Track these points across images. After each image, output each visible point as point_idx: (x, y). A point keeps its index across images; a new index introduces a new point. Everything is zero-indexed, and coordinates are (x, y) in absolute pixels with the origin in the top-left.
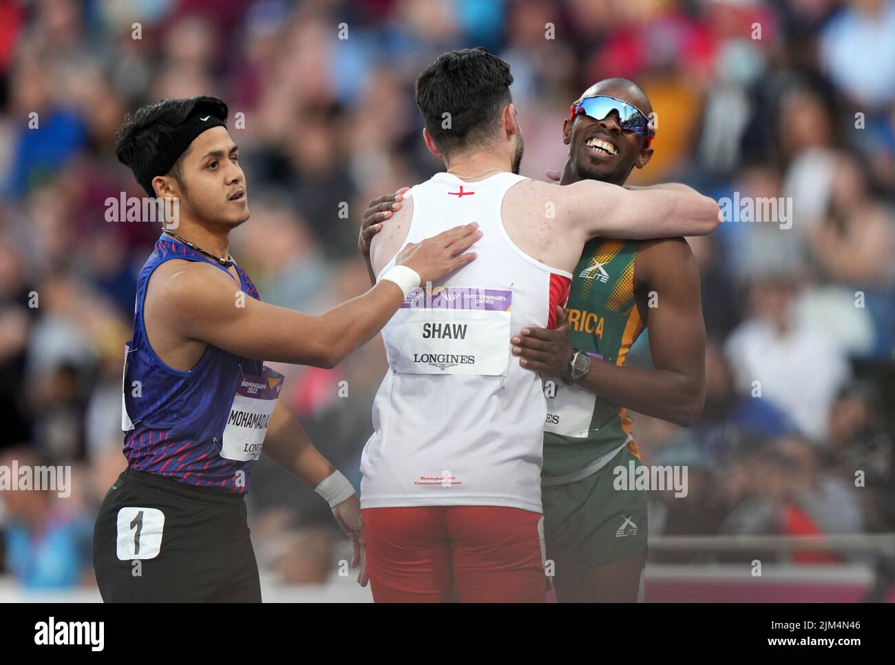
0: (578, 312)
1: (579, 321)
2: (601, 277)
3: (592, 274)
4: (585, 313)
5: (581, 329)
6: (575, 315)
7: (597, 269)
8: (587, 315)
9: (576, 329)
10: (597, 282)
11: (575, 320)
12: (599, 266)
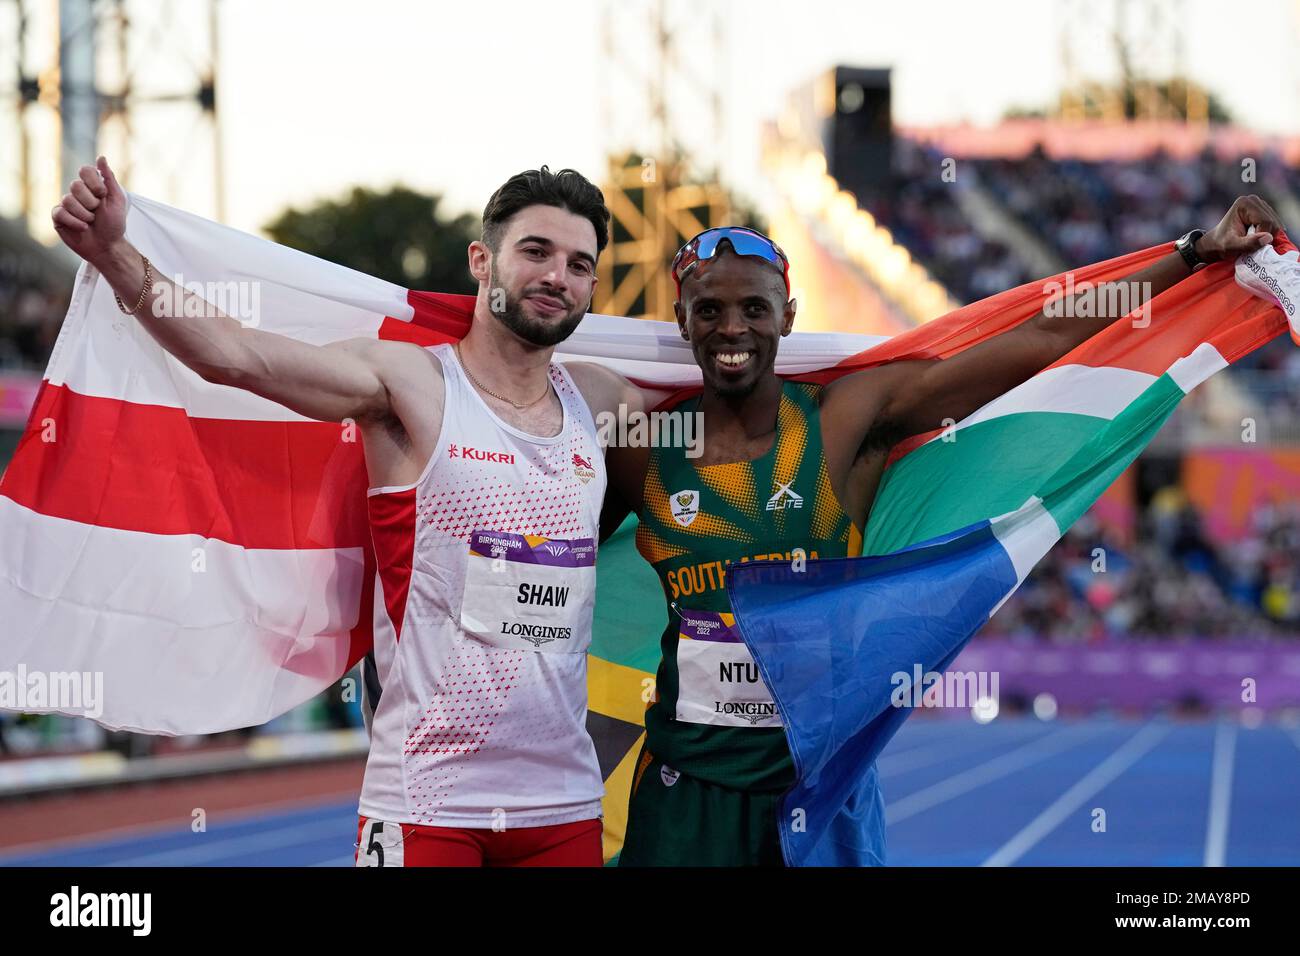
12: (785, 489)
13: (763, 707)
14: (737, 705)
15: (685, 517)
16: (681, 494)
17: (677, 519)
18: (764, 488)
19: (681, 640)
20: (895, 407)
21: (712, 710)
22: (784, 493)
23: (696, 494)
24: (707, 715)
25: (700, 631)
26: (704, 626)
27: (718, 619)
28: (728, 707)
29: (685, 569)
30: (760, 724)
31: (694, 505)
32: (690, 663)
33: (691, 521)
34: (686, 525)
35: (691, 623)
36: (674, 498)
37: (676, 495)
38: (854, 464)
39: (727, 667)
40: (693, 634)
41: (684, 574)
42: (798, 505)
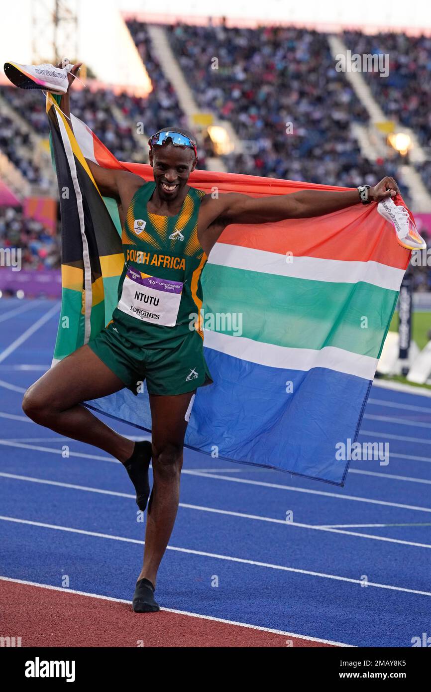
0: (169, 258)
1: (170, 262)
2: (180, 238)
3: (175, 237)
4: (173, 258)
5: (171, 267)
6: (167, 260)
7: (178, 234)
8: (174, 259)
9: (168, 267)
10: (178, 241)
11: (168, 262)
12: (178, 232)
13: (147, 313)
14: (138, 310)
15: (138, 230)
16: (139, 220)
17: (135, 230)
18: (170, 230)
19: (126, 278)
20: (229, 212)
21: (129, 308)
22: (177, 234)
23: (145, 223)
24: (127, 310)
25: (133, 277)
26: (135, 275)
27: (140, 275)
28: (135, 310)
29: (133, 251)
30: (145, 320)
31: (143, 227)
32: (127, 288)
33: (140, 233)
34: (138, 234)
35: (131, 272)
36: (136, 221)
37: (137, 220)
38: (208, 228)
39: (138, 293)
40: (130, 276)
41: (133, 252)
42: (182, 240)
